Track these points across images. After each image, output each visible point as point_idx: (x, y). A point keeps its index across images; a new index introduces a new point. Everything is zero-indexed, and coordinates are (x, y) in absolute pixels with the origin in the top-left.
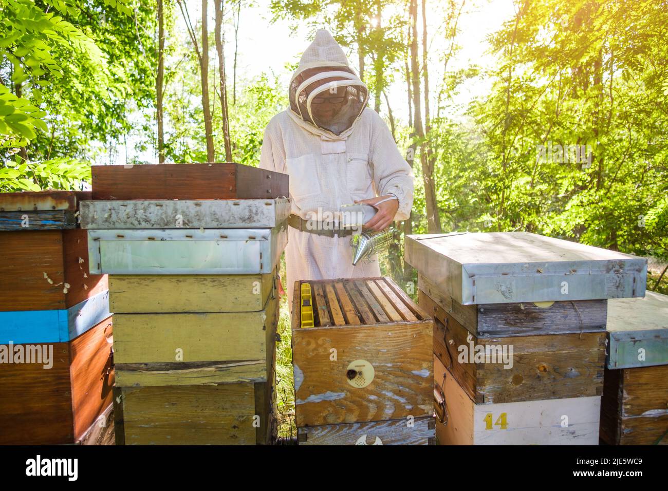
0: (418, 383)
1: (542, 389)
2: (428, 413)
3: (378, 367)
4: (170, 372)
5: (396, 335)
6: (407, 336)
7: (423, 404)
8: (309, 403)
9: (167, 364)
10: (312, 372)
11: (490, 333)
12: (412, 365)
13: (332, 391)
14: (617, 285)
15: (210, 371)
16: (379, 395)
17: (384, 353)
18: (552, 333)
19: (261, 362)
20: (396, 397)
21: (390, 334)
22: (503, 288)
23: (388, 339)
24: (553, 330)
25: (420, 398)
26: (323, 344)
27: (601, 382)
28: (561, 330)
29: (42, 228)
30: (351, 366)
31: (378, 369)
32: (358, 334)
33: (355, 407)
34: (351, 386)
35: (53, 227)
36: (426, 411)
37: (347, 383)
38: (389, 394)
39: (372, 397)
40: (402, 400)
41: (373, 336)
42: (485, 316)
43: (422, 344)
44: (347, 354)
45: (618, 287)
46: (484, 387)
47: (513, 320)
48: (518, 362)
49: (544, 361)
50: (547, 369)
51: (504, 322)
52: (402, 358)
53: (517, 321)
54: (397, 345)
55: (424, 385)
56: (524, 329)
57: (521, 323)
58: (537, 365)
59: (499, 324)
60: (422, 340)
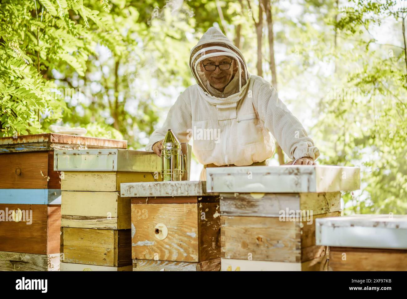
0: (190, 241)
1: (260, 253)
2: (195, 260)
3: (170, 229)
5: (179, 211)
6: (183, 211)
7: (193, 254)
8: (138, 246)
9: (80, 217)
10: (139, 228)
11: (227, 212)
12: (187, 229)
13: (148, 240)
14: (297, 183)
15: (95, 221)
16: (170, 245)
17: (173, 221)
18: (263, 215)
19: (115, 218)
20: (179, 248)
21: (175, 209)
22: (228, 183)
23: (175, 213)
25: (191, 250)
26: (145, 213)
27: (299, 253)
28: (270, 214)
29: (40, 150)
30: (157, 227)
31: (170, 230)
32: (160, 209)
33: (159, 251)
34: (157, 238)
36: (194, 259)
37: (155, 236)
38: (176, 246)
39: (167, 246)
40: (182, 250)
41: (167, 210)
42: (223, 202)
43: (191, 217)
44: (155, 220)
45: (296, 185)
46: (225, 247)
47: (240, 205)
48: (244, 233)
49: (260, 234)
50: (263, 240)
51: (235, 206)
52: (181, 224)
53: (243, 206)
54: (179, 217)
55: (193, 242)
56: (247, 212)
57: (245, 208)
58: (257, 237)
59: (232, 207)
60: (192, 215)
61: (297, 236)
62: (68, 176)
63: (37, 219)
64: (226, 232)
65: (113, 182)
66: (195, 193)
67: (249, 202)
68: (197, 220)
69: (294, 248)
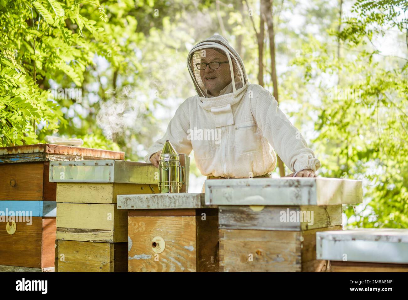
0: (187, 254)
1: (259, 267)
3: (167, 242)
4: (76, 233)
5: (176, 224)
6: (181, 224)
7: (190, 268)
8: (134, 259)
9: (75, 229)
10: (136, 241)
11: (226, 225)
12: (185, 243)
13: (145, 254)
14: (297, 195)
15: (90, 234)
16: (167, 259)
17: (170, 234)
18: (263, 228)
19: (112, 231)
20: (177, 262)
21: (173, 222)
22: (227, 195)
23: (172, 225)
24: (264, 227)
25: (189, 264)
26: (142, 226)
27: (299, 268)
28: (269, 227)
29: (35, 161)
30: (154, 240)
31: (168, 243)
32: (157, 221)
33: (156, 265)
34: (154, 252)
35: (38, 160)
37: (152, 250)
38: (173, 260)
39: (165, 260)
40: (180, 264)
41: (165, 223)
42: (222, 215)
43: (189, 230)
44: (152, 233)
45: (297, 197)
46: (223, 262)
47: (239, 218)
48: (244, 247)
49: (259, 248)
50: (262, 254)
51: (234, 219)
52: (179, 238)
53: (242, 219)
54: (177, 230)
55: (191, 256)
56: (246, 225)
57: (244, 220)
58: (256, 250)
59: (231, 220)
60: (190, 228)
61: (297, 250)
62: (64, 188)
63: (31, 231)
64: (225, 246)
65: (110, 194)
66: (193, 205)
67: (248, 215)
68: (195, 233)
69: (295, 263)
